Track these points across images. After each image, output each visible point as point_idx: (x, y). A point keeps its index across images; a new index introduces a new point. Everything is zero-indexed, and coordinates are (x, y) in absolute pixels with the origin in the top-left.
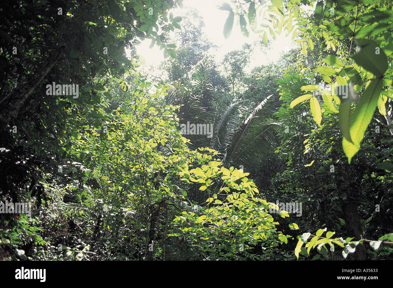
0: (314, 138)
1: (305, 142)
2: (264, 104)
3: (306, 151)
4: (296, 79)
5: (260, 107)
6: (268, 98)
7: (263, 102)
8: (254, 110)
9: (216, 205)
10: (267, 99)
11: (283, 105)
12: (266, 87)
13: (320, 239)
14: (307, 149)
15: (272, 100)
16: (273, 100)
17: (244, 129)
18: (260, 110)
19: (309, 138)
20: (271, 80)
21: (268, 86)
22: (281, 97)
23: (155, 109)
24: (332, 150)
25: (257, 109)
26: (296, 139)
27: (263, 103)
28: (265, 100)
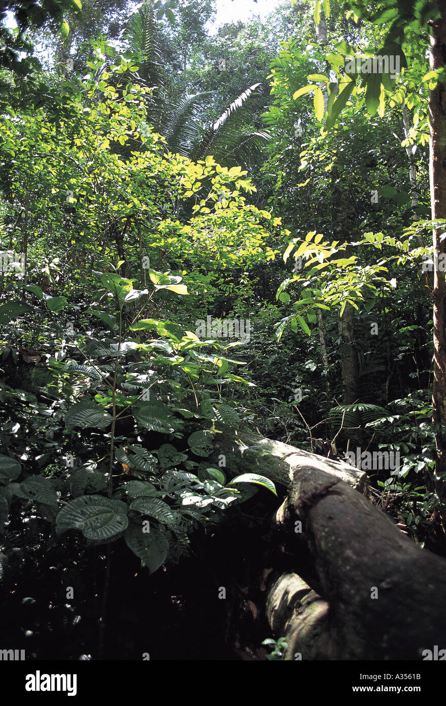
0: (312, 149)
1: (301, 155)
2: (246, 97)
3: (302, 167)
4: (298, 60)
5: (238, 102)
6: (253, 88)
7: (244, 94)
8: (229, 107)
9: (203, 214)
10: (251, 90)
11: (275, 102)
12: (245, 67)
13: (309, 244)
14: (303, 165)
15: (257, 92)
16: (260, 93)
17: (210, 138)
18: (238, 108)
19: (308, 149)
20: (254, 54)
21: (248, 66)
22: (273, 90)
23: (114, 90)
24: (333, 167)
25: (233, 105)
26: (289, 153)
27: (244, 96)
28: (248, 92)
